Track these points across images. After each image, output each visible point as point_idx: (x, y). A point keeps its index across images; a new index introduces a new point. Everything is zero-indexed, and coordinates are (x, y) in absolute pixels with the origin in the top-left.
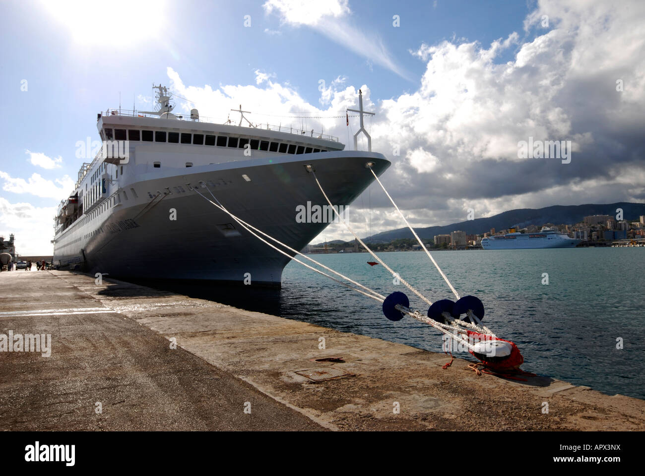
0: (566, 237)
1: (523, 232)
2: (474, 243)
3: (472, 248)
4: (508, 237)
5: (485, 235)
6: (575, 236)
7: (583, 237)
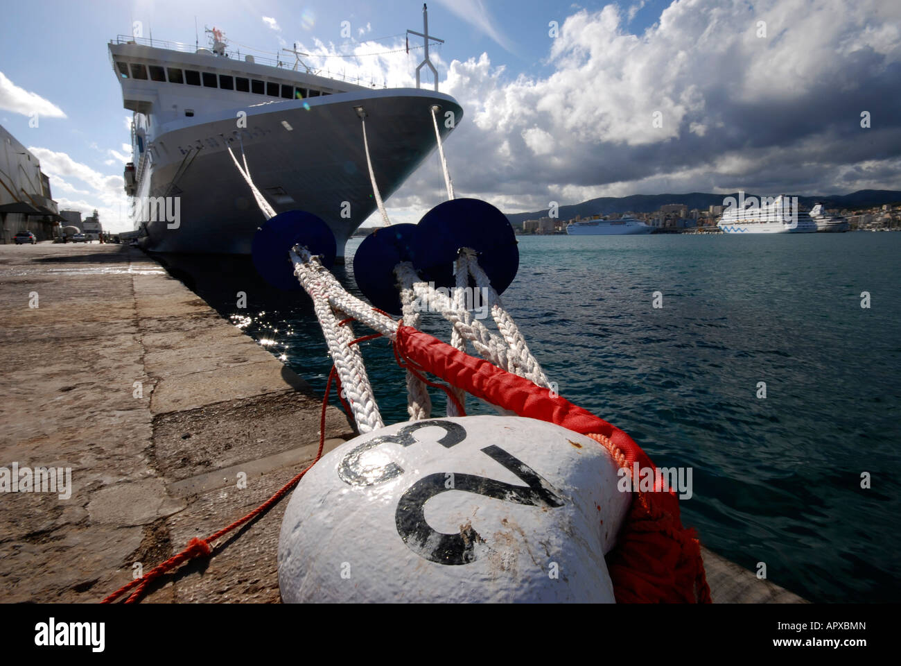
0: (643, 224)
1: (605, 219)
2: (560, 229)
3: (558, 234)
4: (592, 224)
5: (571, 221)
6: (651, 224)
7: (658, 225)
